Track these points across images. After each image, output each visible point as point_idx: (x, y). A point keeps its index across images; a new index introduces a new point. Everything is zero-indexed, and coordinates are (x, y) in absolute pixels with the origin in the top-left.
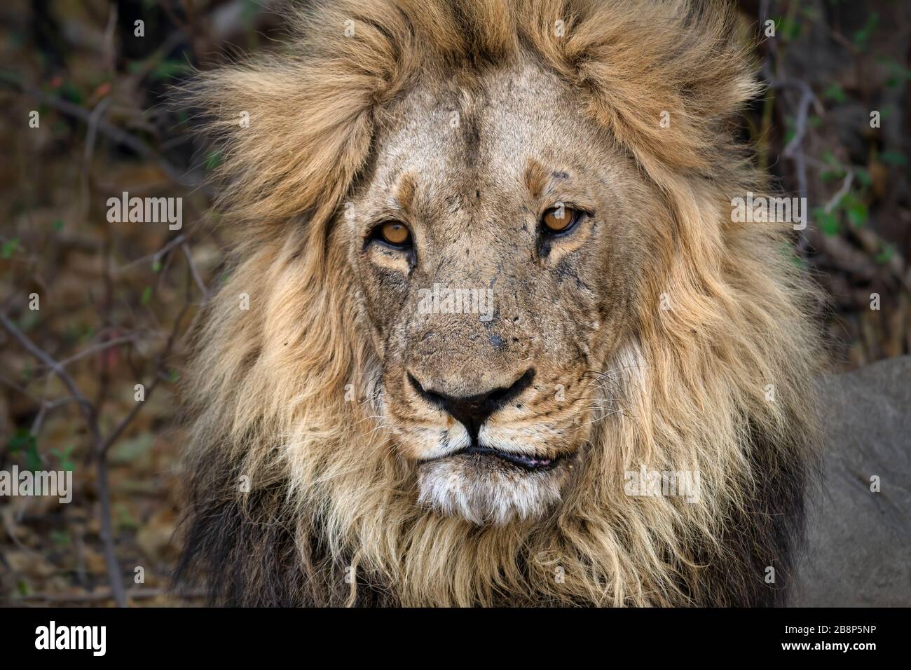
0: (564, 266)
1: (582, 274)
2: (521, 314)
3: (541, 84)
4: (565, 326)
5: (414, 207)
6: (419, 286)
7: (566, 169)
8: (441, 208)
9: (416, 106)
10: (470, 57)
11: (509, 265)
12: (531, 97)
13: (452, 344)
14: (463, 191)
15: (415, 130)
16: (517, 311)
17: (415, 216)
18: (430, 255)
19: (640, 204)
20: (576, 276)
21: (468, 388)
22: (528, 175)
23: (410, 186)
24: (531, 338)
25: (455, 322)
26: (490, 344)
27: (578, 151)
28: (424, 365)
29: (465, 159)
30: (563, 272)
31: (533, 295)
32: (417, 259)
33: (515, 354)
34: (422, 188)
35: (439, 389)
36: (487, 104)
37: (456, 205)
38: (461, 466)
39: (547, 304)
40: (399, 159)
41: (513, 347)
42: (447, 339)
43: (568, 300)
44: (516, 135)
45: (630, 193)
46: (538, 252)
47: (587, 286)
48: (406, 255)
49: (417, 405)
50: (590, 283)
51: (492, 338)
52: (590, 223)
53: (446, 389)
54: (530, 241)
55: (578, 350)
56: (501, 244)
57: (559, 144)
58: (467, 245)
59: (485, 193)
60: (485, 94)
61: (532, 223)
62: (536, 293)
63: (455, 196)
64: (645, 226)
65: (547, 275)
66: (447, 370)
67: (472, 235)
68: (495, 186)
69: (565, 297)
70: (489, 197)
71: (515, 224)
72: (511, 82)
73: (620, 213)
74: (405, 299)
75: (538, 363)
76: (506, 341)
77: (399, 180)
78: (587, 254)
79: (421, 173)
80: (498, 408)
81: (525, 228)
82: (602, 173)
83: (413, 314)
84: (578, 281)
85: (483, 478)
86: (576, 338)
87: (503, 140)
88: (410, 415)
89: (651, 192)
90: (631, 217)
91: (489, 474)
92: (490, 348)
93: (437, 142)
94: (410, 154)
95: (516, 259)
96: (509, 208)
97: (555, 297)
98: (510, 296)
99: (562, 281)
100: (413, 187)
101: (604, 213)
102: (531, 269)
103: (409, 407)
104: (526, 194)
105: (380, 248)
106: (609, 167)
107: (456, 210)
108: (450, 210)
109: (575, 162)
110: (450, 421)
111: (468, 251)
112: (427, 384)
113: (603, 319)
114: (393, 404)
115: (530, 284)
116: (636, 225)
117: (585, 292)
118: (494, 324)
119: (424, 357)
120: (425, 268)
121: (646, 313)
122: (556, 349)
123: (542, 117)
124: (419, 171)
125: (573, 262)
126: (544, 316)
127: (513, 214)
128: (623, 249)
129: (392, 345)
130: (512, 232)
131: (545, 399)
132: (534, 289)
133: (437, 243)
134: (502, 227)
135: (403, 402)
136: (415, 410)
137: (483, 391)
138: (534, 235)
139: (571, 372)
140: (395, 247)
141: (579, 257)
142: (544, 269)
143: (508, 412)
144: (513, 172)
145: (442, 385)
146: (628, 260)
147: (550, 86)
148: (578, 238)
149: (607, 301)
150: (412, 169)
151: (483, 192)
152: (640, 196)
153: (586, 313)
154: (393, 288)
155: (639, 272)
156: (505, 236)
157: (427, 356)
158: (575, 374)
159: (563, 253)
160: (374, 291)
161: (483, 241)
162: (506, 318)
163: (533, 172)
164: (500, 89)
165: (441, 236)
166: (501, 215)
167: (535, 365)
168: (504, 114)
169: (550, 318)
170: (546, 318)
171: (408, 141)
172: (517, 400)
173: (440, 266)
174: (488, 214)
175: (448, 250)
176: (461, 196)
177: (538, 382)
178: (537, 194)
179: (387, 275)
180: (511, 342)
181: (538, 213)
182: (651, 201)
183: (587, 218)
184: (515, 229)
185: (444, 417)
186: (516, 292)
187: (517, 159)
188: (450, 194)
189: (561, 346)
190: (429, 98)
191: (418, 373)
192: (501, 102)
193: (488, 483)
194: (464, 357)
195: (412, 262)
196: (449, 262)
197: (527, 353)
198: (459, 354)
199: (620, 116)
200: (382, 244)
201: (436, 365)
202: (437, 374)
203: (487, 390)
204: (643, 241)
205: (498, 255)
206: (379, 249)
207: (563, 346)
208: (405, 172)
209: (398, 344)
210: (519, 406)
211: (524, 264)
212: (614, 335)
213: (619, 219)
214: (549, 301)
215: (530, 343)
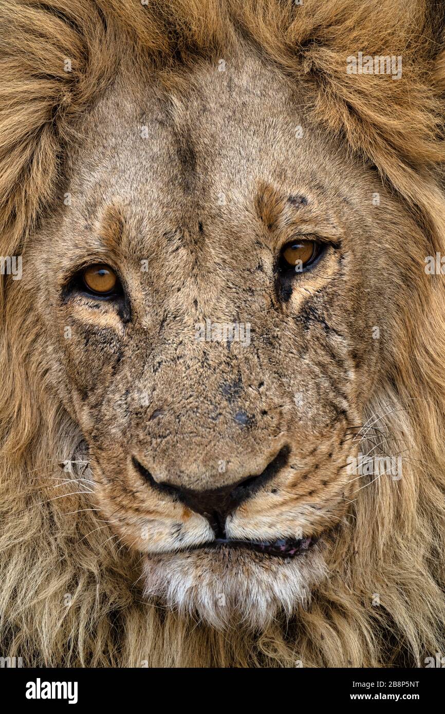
0: (308, 310)
1: (330, 319)
2: (267, 378)
3: (265, 83)
4: (318, 385)
5: (123, 247)
6: (137, 346)
7: (303, 191)
8: (159, 246)
9: (113, 117)
10: (178, 56)
11: (245, 314)
12: (257, 101)
13: (190, 426)
14: (182, 225)
15: (114, 148)
16: (261, 375)
17: (125, 257)
18: (149, 306)
19: (391, 226)
20: (323, 322)
21: (212, 479)
22: (259, 202)
23: (117, 221)
24: (281, 406)
25: (191, 396)
26: (235, 422)
27: (315, 167)
28: (156, 451)
29: (180, 184)
30: (308, 319)
31: (278, 351)
32: (131, 311)
33: (265, 431)
34: (132, 223)
35: (177, 482)
36: (205, 109)
37: (177, 242)
38: (206, 561)
39: (294, 361)
40: (98, 186)
41: (262, 423)
42: (183, 419)
43: (319, 351)
44: (242, 152)
45: (377, 213)
46: (278, 296)
47: (337, 332)
48: (116, 307)
49: (145, 496)
50: (340, 328)
51: (237, 415)
52: (337, 255)
53: (185, 481)
54: (268, 283)
55: (335, 407)
56: (234, 290)
57: (292, 160)
58: (194, 293)
59: (209, 228)
60: (201, 96)
61: (268, 260)
62: (282, 348)
63: (174, 230)
64: (397, 253)
65: (291, 323)
66: (185, 458)
67: (198, 280)
68: (222, 217)
69: (314, 347)
70: (215, 232)
71: (248, 264)
72: (231, 80)
73: (368, 238)
74: (119, 360)
75: (292, 437)
76: (254, 416)
77: (101, 213)
78: (335, 294)
79: (129, 204)
80: (248, 496)
81: (260, 268)
82: (344, 189)
83: (134, 381)
84: (327, 327)
85: (234, 571)
86: (331, 395)
87: (225, 156)
88: (135, 505)
89: (401, 209)
90: (380, 243)
91: (241, 567)
92: (236, 429)
93: (144, 163)
94: (113, 181)
95: (253, 307)
96: (241, 245)
97: (303, 350)
98: (251, 356)
99: (308, 328)
100: (121, 223)
101: (351, 240)
102: (273, 318)
103: (135, 498)
104: (259, 226)
105: (84, 300)
106: (352, 182)
107: (177, 249)
108: (170, 250)
109: (312, 181)
110: (186, 514)
111: (196, 302)
112: (160, 474)
113: (357, 366)
114: (113, 490)
115: (274, 337)
116: (387, 252)
117: (335, 340)
118: (237, 396)
119: (154, 441)
120: (144, 323)
121: (402, 355)
122: (310, 415)
123: (270, 126)
124: (127, 202)
125: (319, 303)
126: (293, 376)
127: (246, 251)
128: (373, 281)
129: (107, 417)
130: (246, 274)
131: (305, 477)
132: (278, 343)
133: (157, 291)
134: (233, 269)
135: (125, 490)
136: (143, 501)
137: (230, 482)
138: (272, 276)
139: (331, 437)
140: (102, 298)
141: (326, 298)
142: (287, 316)
143: (263, 499)
144: (242, 199)
145: (179, 476)
146: (380, 294)
147: (275, 86)
148: (321, 273)
149: (361, 346)
150: (117, 199)
151: (207, 225)
152: (389, 216)
153: (340, 364)
154: (103, 348)
155: (393, 307)
156: (238, 280)
157: (159, 440)
158: (335, 438)
159: (307, 294)
160: (78, 353)
161: (213, 288)
162: (250, 386)
163: (265, 199)
164: (218, 89)
165: (162, 283)
166: (231, 254)
167: (289, 440)
168: (227, 122)
169: (299, 377)
170: (295, 377)
171: (106, 163)
172: (272, 484)
173: (164, 321)
174: (214, 253)
175: (171, 301)
176: (181, 230)
177: (294, 460)
178: (271, 226)
179: (95, 334)
180: (259, 417)
181: (274, 249)
182: (403, 220)
183: (332, 250)
184: (249, 270)
185: (180, 509)
186: (258, 350)
187: (244, 182)
188: (168, 229)
189: (316, 411)
190: (129, 107)
191: (147, 461)
192: (221, 106)
193: (241, 577)
194: (205, 441)
195: (125, 316)
196: (175, 317)
197: (278, 427)
198: (199, 438)
199: (351, 109)
200: (86, 296)
201: (170, 451)
202: (173, 463)
203: (236, 480)
204: (395, 271)
205: (232, 305)
206: (83, 302)
207: (318, 409)
208: (107, 204)
209: (115, 418)
210: (274, 491)
211: (264, 313)
212: (370, 382)
213: (367, 247)
214: (296, 357)
215: (281, 413)
